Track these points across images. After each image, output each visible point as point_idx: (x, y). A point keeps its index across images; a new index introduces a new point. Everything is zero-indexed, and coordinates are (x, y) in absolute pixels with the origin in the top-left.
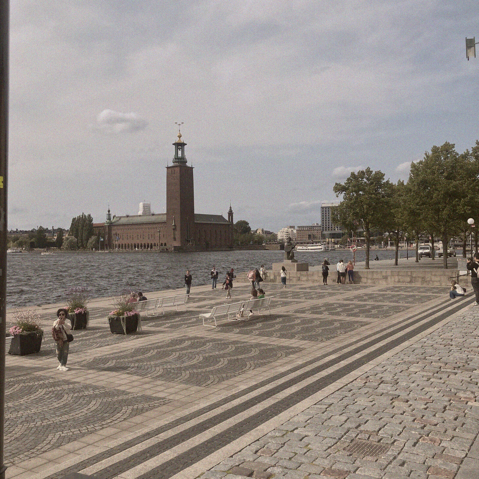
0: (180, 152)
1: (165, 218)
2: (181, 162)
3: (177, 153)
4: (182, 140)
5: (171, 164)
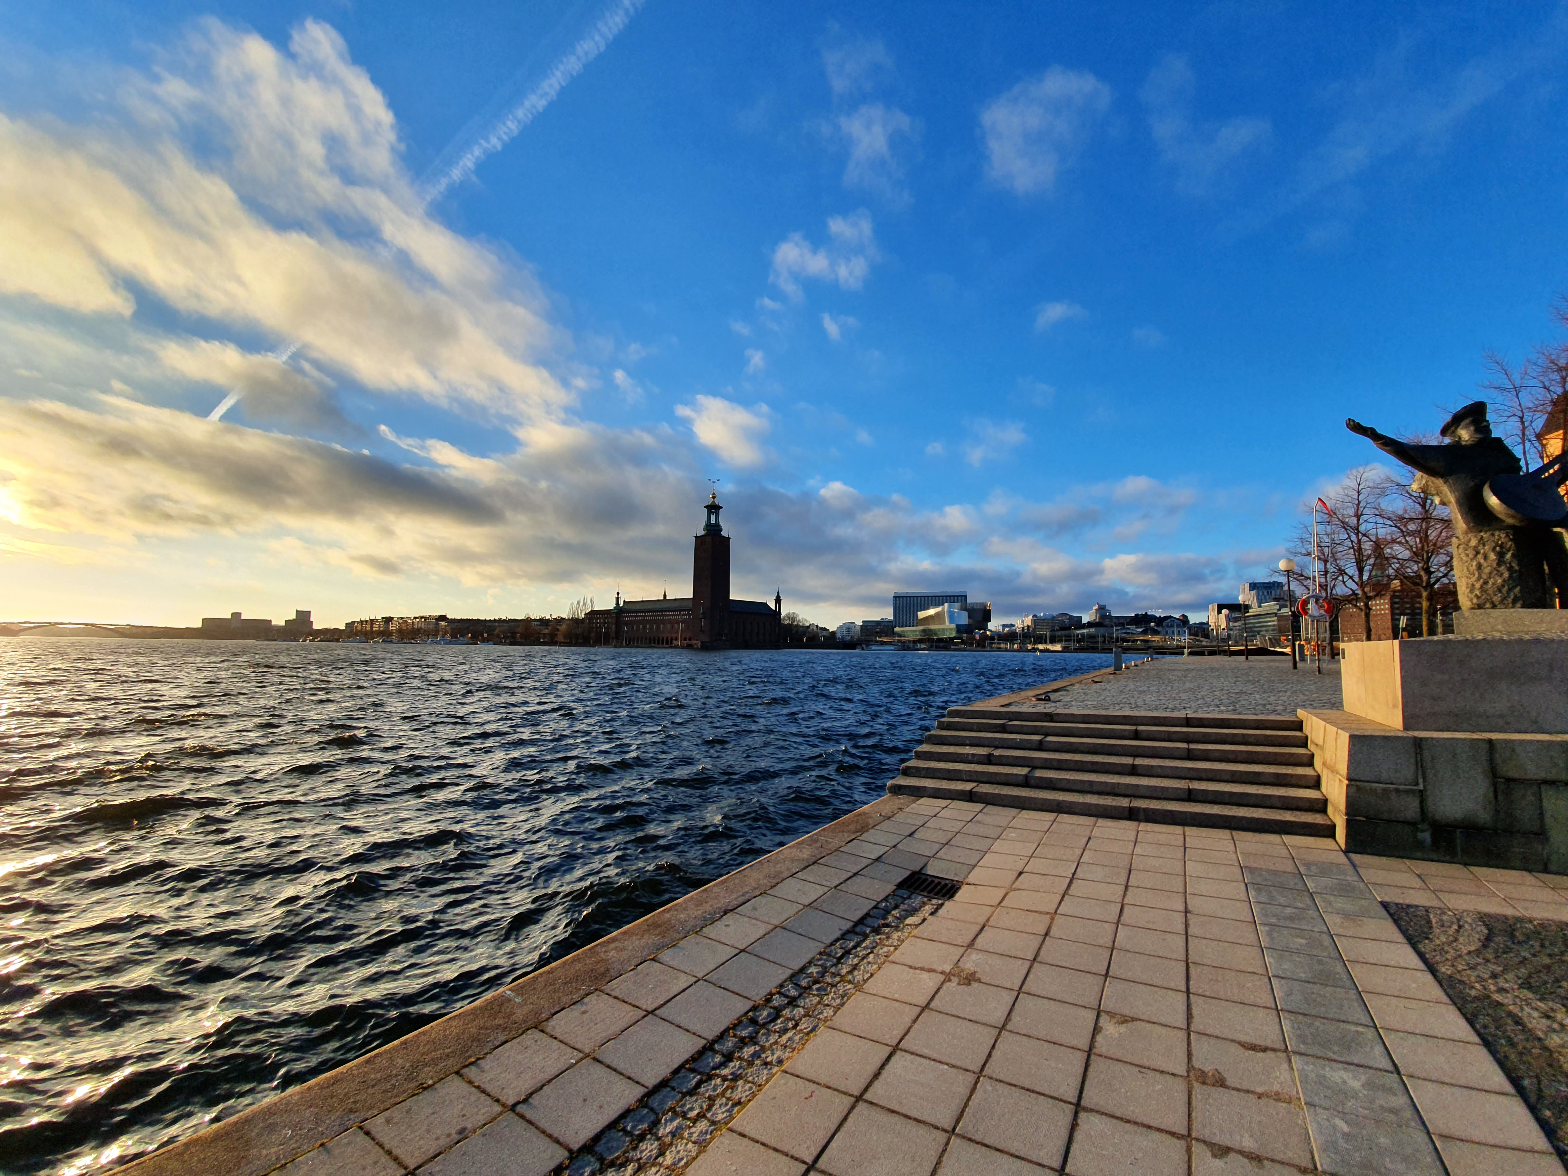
0: (713, 518)
1: (690, 604)
2: (713, 530)
3: (709, 518)
4: (717, 501)
5: (702, 532)
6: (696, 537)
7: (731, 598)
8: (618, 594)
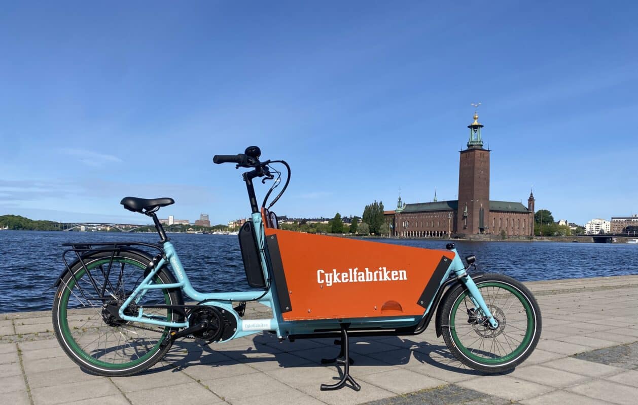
1: (456, 205)
2: (475, 145)
6: (462, 152)
7: (490, 200)
8: (400, 199)
